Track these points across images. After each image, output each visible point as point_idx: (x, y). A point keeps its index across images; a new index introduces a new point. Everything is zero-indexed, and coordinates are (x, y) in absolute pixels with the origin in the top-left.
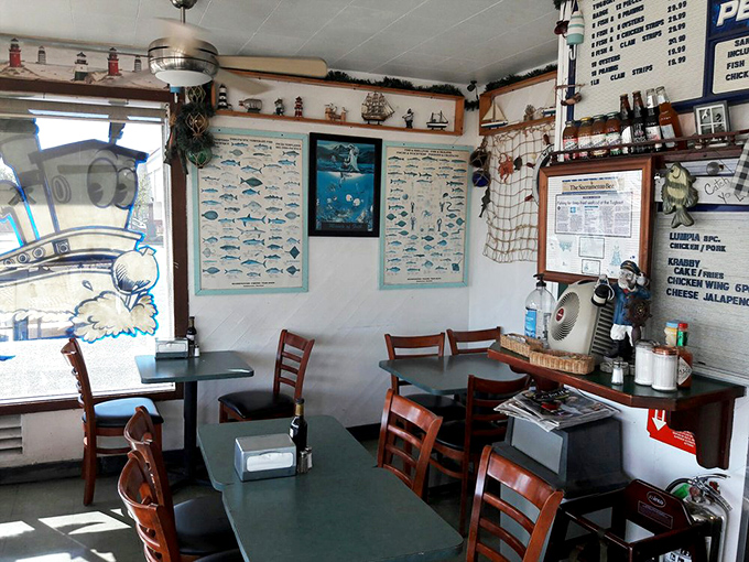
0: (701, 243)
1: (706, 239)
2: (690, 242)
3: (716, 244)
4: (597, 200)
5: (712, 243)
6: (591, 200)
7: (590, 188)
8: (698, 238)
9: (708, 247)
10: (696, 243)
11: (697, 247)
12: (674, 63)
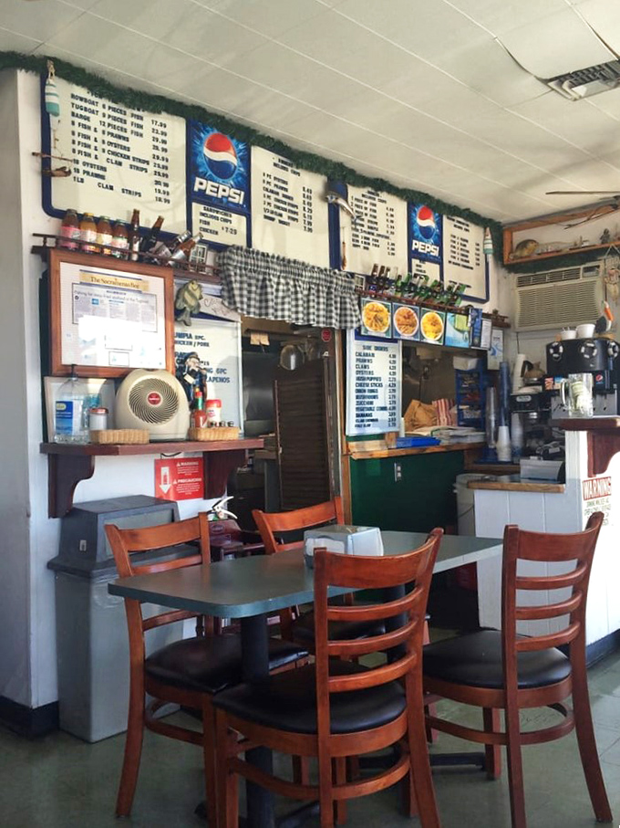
0: (193, 340)
1: (196, 337)
2: (185, 339)
3: (203, 341)
4: (122, 296)
5: (200, 341)
6: (116, 295)
7: (114, 283)
8: (190, 337)
9: (199, 343)
10: (190, 340)
11: (191, 343)
12: (160, 200)
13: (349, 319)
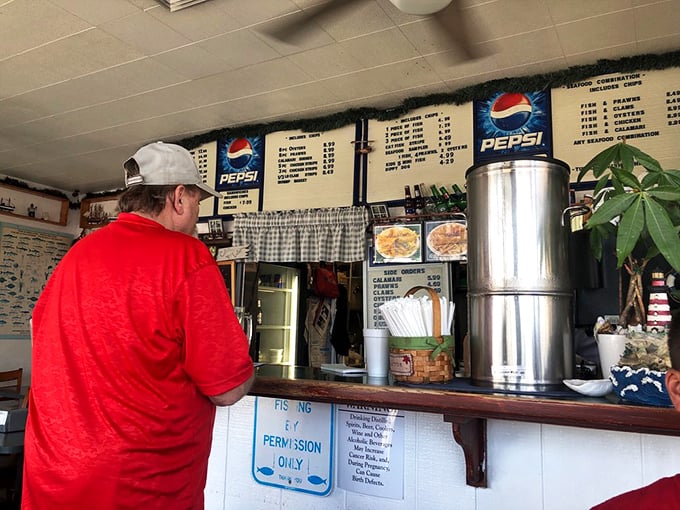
13: (346, 251)
